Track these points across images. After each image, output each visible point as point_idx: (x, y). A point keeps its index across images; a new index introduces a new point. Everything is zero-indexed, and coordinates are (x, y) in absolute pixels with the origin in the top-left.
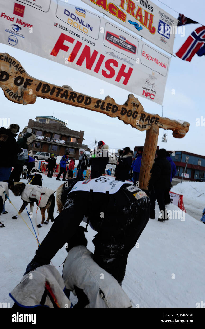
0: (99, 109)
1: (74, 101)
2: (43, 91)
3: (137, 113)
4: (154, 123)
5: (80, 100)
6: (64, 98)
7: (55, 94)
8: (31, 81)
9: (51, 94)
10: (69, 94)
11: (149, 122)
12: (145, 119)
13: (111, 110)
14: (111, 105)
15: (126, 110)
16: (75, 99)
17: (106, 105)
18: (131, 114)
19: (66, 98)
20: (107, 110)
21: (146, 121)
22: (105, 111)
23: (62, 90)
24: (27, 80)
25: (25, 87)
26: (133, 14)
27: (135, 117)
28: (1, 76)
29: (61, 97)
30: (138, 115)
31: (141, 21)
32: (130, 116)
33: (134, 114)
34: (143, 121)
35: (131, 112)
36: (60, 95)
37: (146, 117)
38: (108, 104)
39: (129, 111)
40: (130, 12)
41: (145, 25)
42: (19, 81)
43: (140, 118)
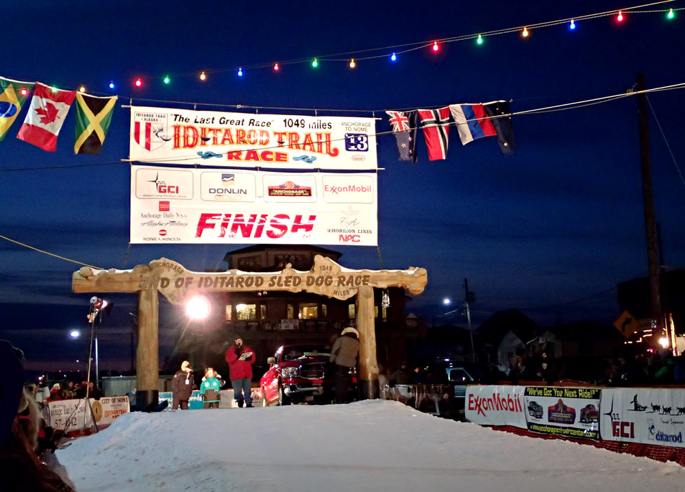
0: (276, 286)
2: (206, 286)
3: (331, 278)
4: (362, 284)
7: (219, 285)
10: (235, 280)
11: (352, 284)
12: (345, 283)
13: (291, 284)
14: (291, 277)
15: (313, 278)
16: (244, 284)
17: (284, 279)
18: (322, 281)
19: (232, 286)
20: (286, 285)
21: (348, 284)
22: (284, 287)
23: (226, 278)
24: (188, 279)
25: (186, 286)
26: (298, 147)
27: (330, 284)
28: (163, 283)
29: (227, 286)
30: (334, 279)
31: (312, 150)
32: (321, 284)
33: (326, 280)
34: (344, 285)
35: (322, 278)
36: (224, 285)
37: (347, 279)
38: (286, 278)
39: (318, 279)
40: (294, 146)
41: (320, 151)
42: (179, 283)
43: (336, 284)
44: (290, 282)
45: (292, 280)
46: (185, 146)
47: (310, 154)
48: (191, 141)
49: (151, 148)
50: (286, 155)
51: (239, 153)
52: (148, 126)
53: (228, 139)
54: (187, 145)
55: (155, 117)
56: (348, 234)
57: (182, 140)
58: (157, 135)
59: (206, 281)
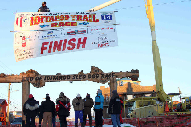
0: (75, 79)
1: (62, 79)
2: (47, 80)
3: (98, 75)
4: (111, 77)
5: (65, 78)
6: (57, 79)
7: (52, 79)
8: (42, 77)
9: (51, 80)
10: (59, 77)
11: (107, 77)
12: (104, 77)
13: (82, 78)
14: (82, 75)
15: (91, 75)
17: (78, 76)
18: (95, 77)
19: (58, 79)
20: (80, 78)
21: (105, 77)
22: (79, 79)
23: (55, 76)
24: (40, 77)
25: (40, 80)
26: (81, 20)
27: (98, 78)
28: (31, 79)
29: (56, 80)
30: (99, 75)
31: (87, 20)
32: (94, 78)
33: (96, 76)
34: (104, 78)
35: (95, 75)
36: (55, 79)
37: (105, 75)
38: (80, 75)
39: (93, 75)
40: (79, 19)
41: (90, 20)
42: (37, 79)
43: (101, 77)
44: (81, 77)
45: (82, 76)
46: (35, 24)
47: (86, 22)
48: (37, 21)
49: (22, 26)
50: (76, 23)
51: (56, 24)
52: (22, 18)
53: (52, 19)
54: (36, 24)
55: (24, 15)
56: (102, 43)
57: (34, 22)
58: (24, 21)
59: (48, 78)
